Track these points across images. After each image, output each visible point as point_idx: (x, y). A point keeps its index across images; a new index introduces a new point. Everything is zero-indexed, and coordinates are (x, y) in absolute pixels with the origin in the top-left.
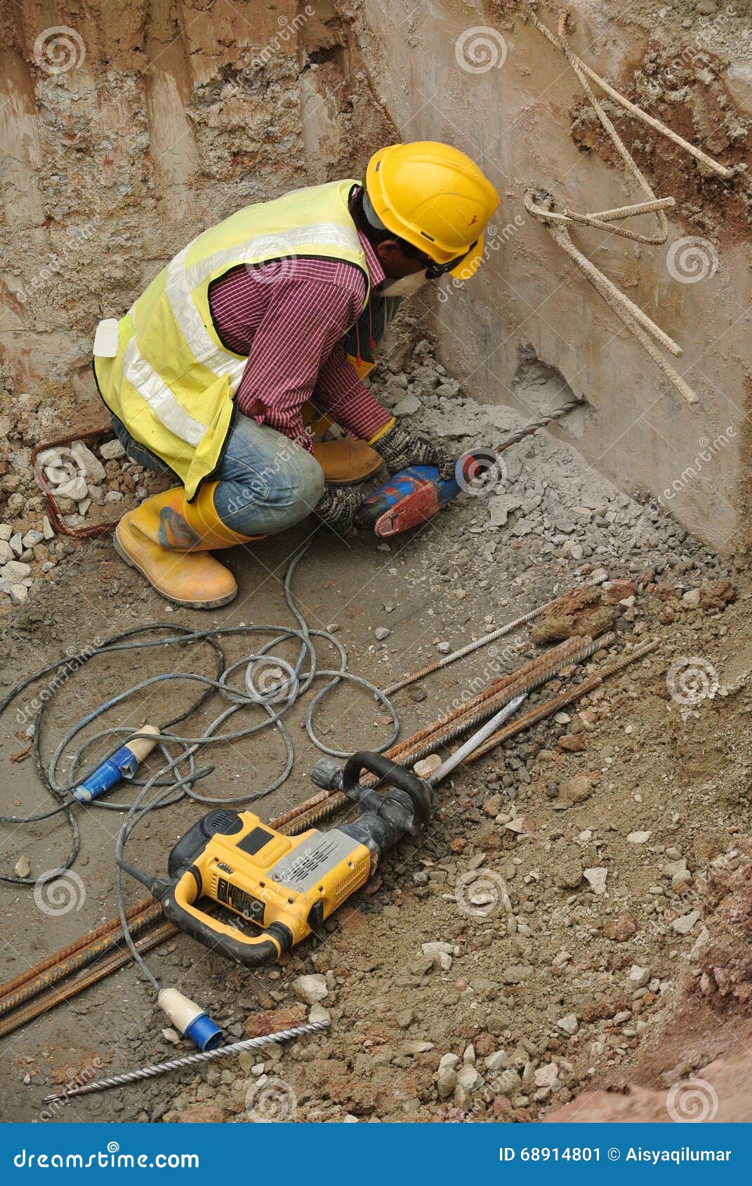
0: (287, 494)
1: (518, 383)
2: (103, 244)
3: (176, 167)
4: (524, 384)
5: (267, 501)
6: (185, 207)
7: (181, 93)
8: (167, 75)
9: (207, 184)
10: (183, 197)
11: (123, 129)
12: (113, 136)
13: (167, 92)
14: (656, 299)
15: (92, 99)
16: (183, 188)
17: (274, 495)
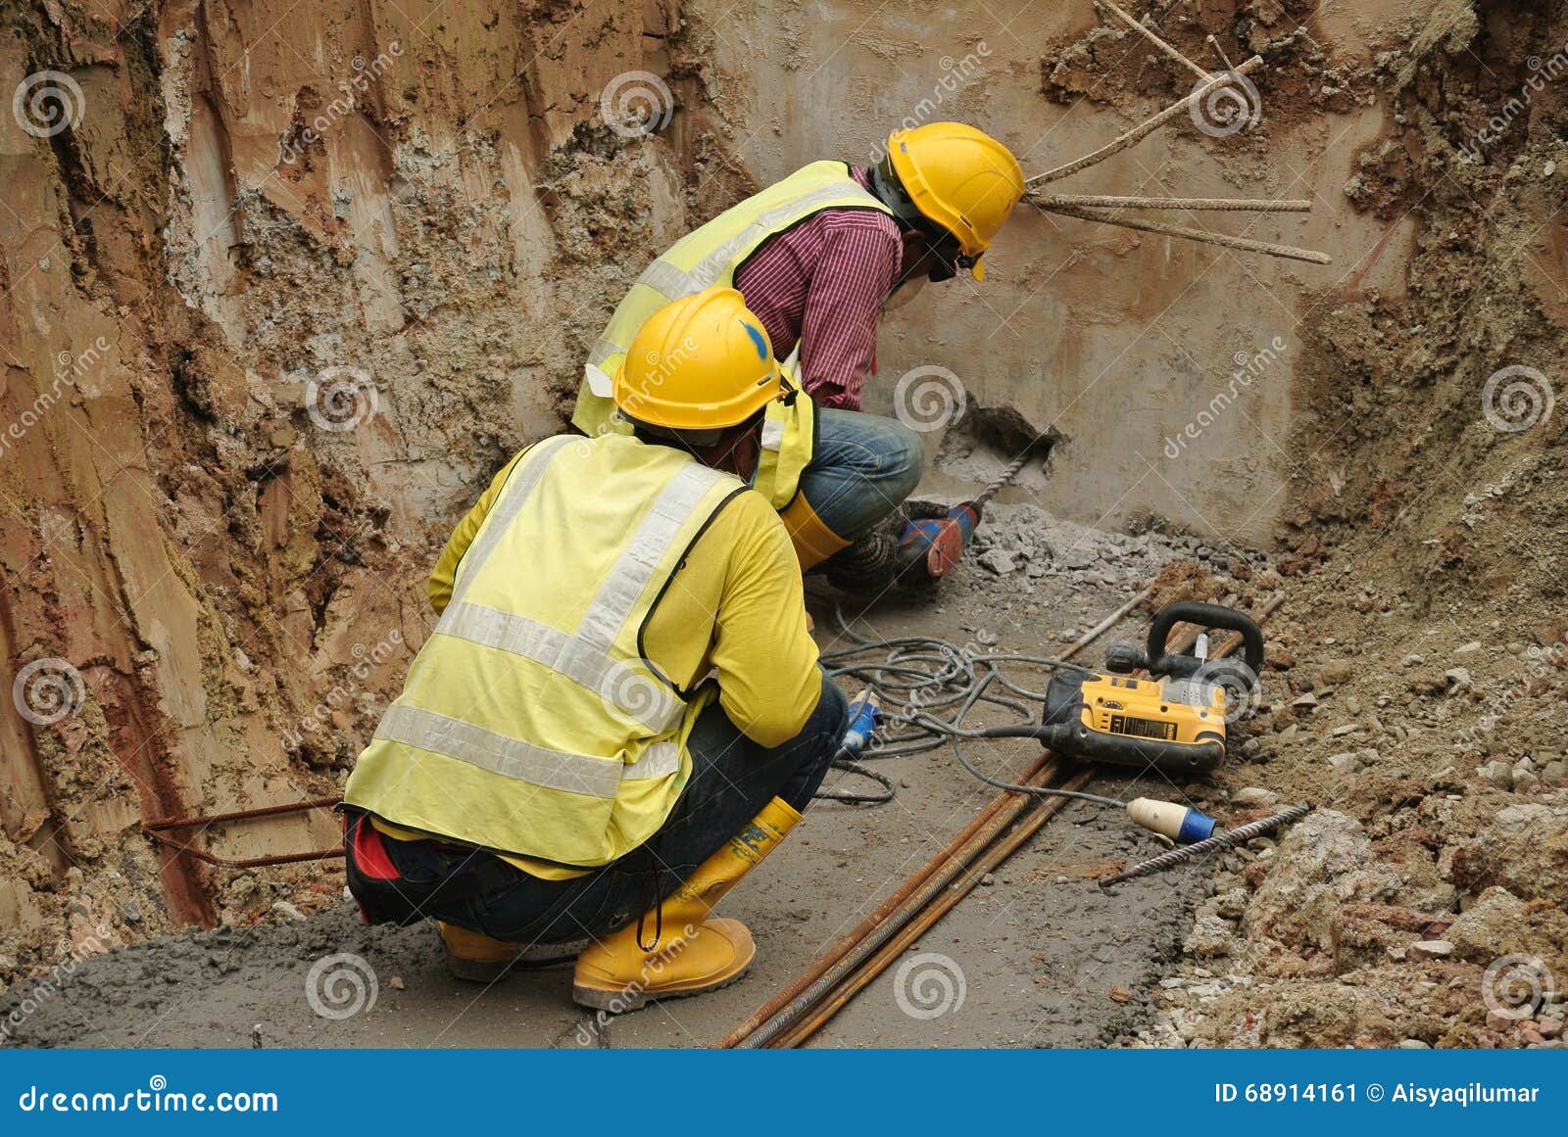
0: (902, 457)
1: (942, 457)
2: (479, 341)
3: (529, 255)
4: (950, 457)
5: (880, 471)
6: (544, 304)
7: (525, 165)
8: (512, 147)
9: (568, 272)
10: (540, 292)
11: (488, 200)
12: (478, 209)
13: (513, 166)
14: (1168, 253)
15: (454, 165)
16: (540, 281)
17: (888, 461)
